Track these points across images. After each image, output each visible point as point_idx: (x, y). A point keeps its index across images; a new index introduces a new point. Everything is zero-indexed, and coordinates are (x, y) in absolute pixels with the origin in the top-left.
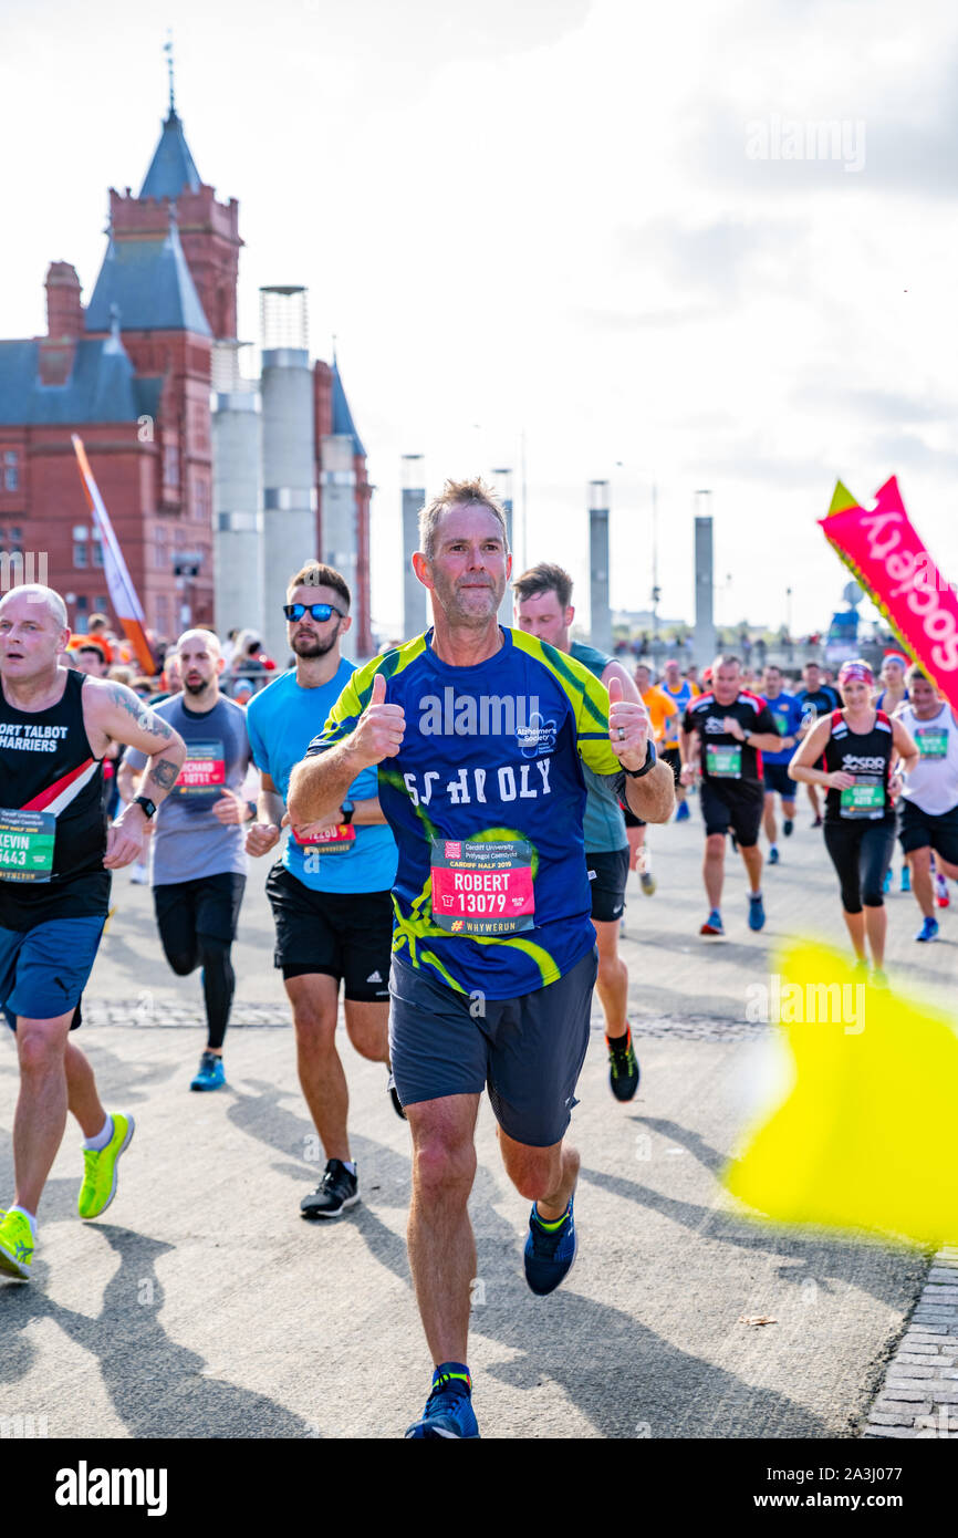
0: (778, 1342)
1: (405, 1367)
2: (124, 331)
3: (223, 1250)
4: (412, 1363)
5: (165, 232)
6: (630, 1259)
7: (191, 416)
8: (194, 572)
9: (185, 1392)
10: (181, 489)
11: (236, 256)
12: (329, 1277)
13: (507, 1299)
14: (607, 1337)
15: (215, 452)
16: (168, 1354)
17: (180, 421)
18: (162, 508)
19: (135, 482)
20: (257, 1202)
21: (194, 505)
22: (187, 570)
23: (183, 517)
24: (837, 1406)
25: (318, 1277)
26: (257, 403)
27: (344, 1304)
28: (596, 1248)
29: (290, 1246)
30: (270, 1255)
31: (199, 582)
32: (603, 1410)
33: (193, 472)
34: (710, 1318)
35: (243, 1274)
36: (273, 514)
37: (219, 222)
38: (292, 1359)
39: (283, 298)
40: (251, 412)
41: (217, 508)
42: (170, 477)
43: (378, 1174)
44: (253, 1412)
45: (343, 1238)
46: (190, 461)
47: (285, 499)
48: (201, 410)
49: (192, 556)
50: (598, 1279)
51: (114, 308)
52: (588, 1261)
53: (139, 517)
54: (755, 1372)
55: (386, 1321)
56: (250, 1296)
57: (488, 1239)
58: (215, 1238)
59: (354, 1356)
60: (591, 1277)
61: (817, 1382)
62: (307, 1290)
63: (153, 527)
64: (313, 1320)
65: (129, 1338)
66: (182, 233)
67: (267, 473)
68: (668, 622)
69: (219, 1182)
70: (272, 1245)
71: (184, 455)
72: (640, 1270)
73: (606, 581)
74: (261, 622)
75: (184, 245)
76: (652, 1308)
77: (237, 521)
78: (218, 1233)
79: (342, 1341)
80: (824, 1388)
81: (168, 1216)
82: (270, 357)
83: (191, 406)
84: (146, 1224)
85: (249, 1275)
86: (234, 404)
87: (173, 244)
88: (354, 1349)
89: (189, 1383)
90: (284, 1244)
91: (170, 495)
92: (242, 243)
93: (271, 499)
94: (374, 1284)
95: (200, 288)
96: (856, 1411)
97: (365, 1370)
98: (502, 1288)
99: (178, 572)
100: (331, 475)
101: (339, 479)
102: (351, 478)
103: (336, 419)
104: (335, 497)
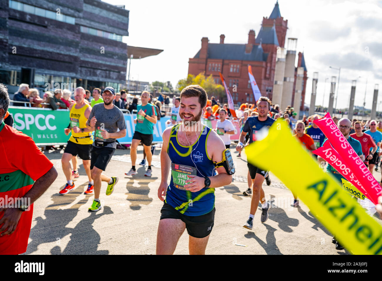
2: (263, 44)
5: (272, 25)
7: (273, 61)
10: (270, 75)
11: (286, 31)
13: (296, 248)
15: (276, 68)
17: (271, 62)
18: (265, 78)
19: (261, 73)
21: (272, 78)
22: (269, 91)
23: (269, 80)
26: (285, 60)
28: (316, 241)
31: (271, 93)
33: (272, 71)
36: (285, 82)
37: (284, 24)
39: (292, 41)
40: (284, 62)
41: (275, 80)
42: (268, 72)
43: (277, 219)
46: (272, 69)
47: (288, 80)
48: (275, 60)
49: (270, 88)
51: (261, 39)
52: (314, 243)
53: (261, 80)
57: (295, 236)
60: (313, 247)
63: (264, 82)
64: (257, 246)
65: (222, 243)
66: (276, 26)
67: (285, 74)
68: (367, 109)
72: (323, 247)
74: (280, 103)
75: (276, 28)
77: (279, 83)
79: (261, 251)
81: (236, 221)
82: (288, 52)
83: (273, 59)
84: (231, 222)
86: (280, 60)
87: (274, 28)
90: (255, 230)
91: (267, 76)
92: (287, 28)
93: (285, 79)
95: (278, 36)
99: (267, 91)
100: (299, 75)
101: (300, 76)
102: (303, 76)
103: (302, 63)
104: (299, 79)
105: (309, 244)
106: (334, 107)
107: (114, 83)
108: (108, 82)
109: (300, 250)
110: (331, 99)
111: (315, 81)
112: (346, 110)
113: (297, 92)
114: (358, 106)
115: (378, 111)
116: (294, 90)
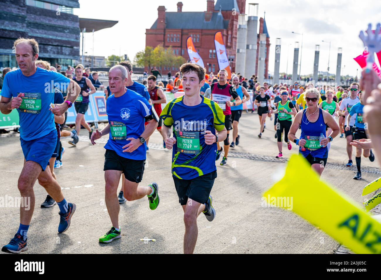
0: (323, 233)
1: (247, 230)
2: (222, 11)
3: (216, 203)
4: (248, 230)
6: (296, 213)
7: (234, 28)
8: (233, 60)
9: (204, 230)
10: (231, 43)
12: (236, 210)
14: (288, 228)
15: (238, 36)
16: (202, 223)
17: (232, 29)
18: (227, 47)
20: (224, 193)
21: (234, 46)
22: (231, 60)
23: (231, 49)
24: (332, 247)
25: (233, 210)
26: (246, 27)
27: (237, 216)
29: (229, 203)
30: (225, 205)
31: (233, 62)
32: (284, 243)
33: (234, 40)
34: (310, 227)
35: (219, 208)
36: (248, 50)
38: (225, 226)
39: (253, 6)
40: (245, 29)
41: (237, 48)
42: (229, 41)
44: (216, 236)
45: (240, 203)
46: (233, 37)
47: (250, 47)
48: (236, 27)
49: (232, 57)
50: (288, 216)
51: (220, 6)
52: (287, 212)
54: (316, 238)
55: (245, 221)
56: (219, 212)
58: (215, 200)
59: (237, 227)
60: (287, 216)
61: (329, 242)
62: (231, 213)
64: (231, 219)
67: (247, 41)
68: (331, 74)
69: (218, 189)
70: (226, 203)
71: (232, 36)
73: (318, 66)
76: (298, 223)
77: (241, 51)
78: (216, 199)
79: (235, 224)
80: (330, 243)
82: (250, 18)
83: (234, 26)
85: (220, 208)
86: (242, 27)
88: (237, 226)
89: (205, 229)
90: (228, 203)
91: (229, 44)
93: (248, 47)
94: (244, 213)
95: (238, 2)
96: (335, 249)
97: (239, 230)
98: (269, 216)
100: (261, 42)
101: (263, 43)
102: (265, 43)
103: (264, 30)
104: (262, 46)
105: (282, 213)
106: (298, 73)
107: (67, 59)
108: (61, 59)
109: (274, 220)
110: (296, 66)
112: (311, 76)
113: (260, 59)
114: (322, 72)
115: (342, 76)
116: (257, 58)
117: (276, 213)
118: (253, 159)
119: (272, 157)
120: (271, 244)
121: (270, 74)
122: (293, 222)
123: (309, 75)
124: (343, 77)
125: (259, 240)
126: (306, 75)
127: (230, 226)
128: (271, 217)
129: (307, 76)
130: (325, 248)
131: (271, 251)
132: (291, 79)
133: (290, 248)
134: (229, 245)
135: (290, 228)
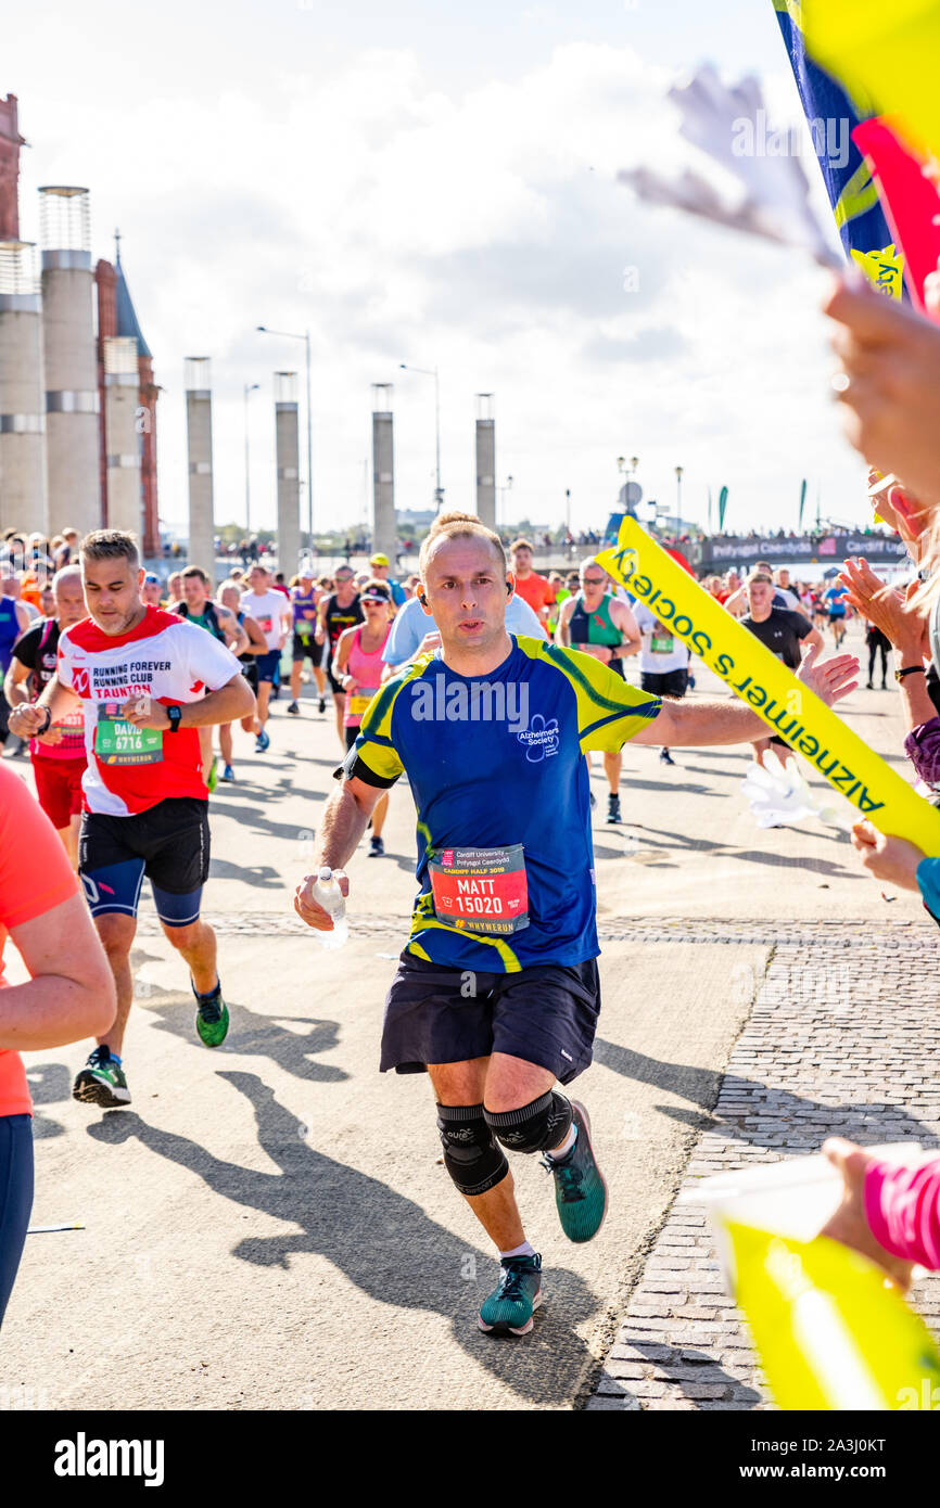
11: (17, 155)
12: (106, 1186)
14: (379, 1238)
25: (94, 1186)
26: (38, 304)
28: (370, 1150)
36: (55, 415)
39: (62, 199)
40: (32, 313)
43: (158, 1082)
47: (67, 403)
52: (362, 1164)
62: (83, 1200)
67: (49, 375)
70: (50, 1156)
73: (391, 484)
77: (21, 422)
79: (117, 1251)
82: (50, 258)
86: (15, 305)
92: (23, 142)
93: (53, 402)
94: (150, 1192)
96: (616, 1304)
100: (116, 376)
101: (123, 381)
102: (136, 381)
103: (118, 319)
104: (120, 399)
106: (304, 527)
110: (288, 489)
111: (198, 403)
112: (362, 531)
113: (117, 464)
114: (408, 511)
115: (503, 526)
116: (104, 458)
117: (307, 1173)
118: (153, 935)
119: (241, 913)
120: (309, 1327)
121: (165, 536)
122: (395, 1207)
123: (353, 530)
124: (506, 530)
125: (246, 1316)
126: (337, 529)
127: (89, 1267)
128: (289, 1195)
129: (343, 533)
130: (566, 1307)
131: (315, 1359)
132: (272, 553)
133: (407, 1329)
134: (101, 1362)
135: (391, 1237)
